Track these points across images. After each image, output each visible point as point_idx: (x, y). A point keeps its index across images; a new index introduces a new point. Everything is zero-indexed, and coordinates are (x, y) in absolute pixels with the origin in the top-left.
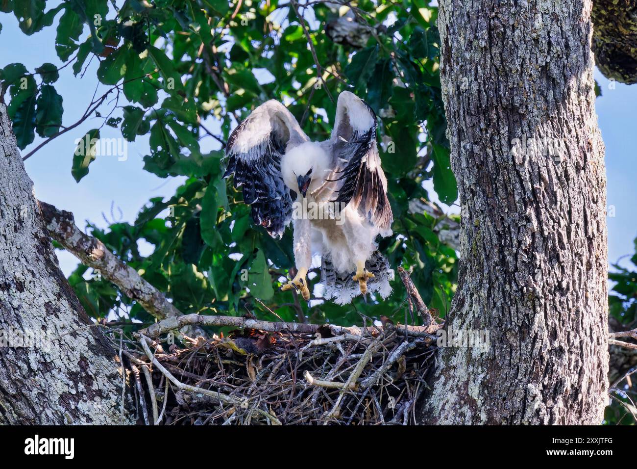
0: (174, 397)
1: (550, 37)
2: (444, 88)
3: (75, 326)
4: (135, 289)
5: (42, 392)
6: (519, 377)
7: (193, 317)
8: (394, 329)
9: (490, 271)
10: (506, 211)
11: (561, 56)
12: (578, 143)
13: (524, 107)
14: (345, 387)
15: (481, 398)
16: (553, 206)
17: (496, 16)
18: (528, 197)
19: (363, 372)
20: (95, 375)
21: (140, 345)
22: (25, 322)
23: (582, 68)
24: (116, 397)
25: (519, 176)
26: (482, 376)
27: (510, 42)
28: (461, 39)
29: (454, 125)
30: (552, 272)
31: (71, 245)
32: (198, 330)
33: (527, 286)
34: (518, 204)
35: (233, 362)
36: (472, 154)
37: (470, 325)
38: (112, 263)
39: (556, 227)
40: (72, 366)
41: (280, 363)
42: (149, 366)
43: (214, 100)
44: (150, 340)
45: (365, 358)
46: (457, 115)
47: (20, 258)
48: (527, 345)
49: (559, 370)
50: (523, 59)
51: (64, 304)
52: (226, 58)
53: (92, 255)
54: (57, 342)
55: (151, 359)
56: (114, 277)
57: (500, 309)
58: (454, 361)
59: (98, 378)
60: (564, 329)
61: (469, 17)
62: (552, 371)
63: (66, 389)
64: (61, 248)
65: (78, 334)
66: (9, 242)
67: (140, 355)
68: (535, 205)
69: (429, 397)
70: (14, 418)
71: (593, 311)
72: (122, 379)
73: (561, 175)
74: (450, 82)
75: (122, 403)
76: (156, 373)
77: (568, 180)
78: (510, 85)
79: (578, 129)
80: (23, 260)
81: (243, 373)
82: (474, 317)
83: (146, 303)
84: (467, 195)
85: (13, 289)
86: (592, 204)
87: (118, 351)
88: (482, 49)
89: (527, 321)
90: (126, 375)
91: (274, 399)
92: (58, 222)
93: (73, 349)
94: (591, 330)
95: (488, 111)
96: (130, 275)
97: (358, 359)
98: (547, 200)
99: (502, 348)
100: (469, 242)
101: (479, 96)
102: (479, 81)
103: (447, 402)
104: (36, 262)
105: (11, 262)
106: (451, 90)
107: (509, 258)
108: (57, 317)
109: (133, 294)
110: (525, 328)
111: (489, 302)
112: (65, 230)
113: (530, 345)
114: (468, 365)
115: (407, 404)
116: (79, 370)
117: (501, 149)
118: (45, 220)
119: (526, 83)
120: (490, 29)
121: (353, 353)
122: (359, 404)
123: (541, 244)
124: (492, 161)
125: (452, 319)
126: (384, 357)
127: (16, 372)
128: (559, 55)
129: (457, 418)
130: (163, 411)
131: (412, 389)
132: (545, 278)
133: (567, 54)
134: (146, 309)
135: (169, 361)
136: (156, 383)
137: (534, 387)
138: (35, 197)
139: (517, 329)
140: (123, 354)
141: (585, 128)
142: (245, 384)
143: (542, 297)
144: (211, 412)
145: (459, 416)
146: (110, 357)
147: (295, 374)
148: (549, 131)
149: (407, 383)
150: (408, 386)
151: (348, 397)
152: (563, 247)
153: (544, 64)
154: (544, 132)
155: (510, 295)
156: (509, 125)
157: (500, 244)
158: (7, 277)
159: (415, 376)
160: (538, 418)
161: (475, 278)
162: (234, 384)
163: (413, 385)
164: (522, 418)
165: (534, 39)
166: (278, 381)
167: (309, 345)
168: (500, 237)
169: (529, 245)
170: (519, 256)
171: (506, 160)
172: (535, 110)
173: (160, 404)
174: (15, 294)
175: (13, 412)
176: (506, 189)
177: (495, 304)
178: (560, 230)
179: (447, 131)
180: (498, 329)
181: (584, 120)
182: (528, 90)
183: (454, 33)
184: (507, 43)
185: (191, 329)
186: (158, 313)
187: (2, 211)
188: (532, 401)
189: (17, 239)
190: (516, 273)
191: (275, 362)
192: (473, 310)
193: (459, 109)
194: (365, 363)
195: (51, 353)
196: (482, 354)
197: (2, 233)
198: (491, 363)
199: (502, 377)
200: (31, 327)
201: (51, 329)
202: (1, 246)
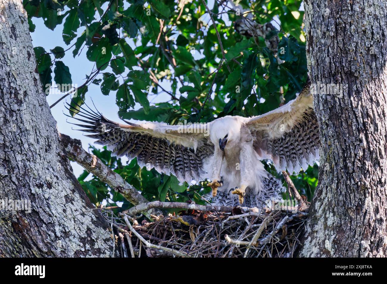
0: (145, 252)
1: (373, 29)
2: (308, 61)
3: (84, 210)
4: (120, 187)
5: (64, 250)
6: (356, 237)
7: (156, 203)
9: (338, 172)
10: (347, 136)
11: (380, 41)
13: (358, 72)
14: (250, 244)
15: (333, 250)
16: (376, 133)
17: (340, 17)
18: (361, 127)
19: (261, 235)
20: (96, 239)
21: (124, 220)
22: (52, 207)
24: (109, 253)
25: (355, 114)
26: (334, 236)
27: (349, 33)
28: (319, 31)
30: (376, 173)
31: (80, 160)
32: (159, 211)
33: (360, 181)
34: (354, 132)
35: (181, 230)
36: (326, 101)
37: (326, 206)
38: (106, 171)
39: (378, 145)
40: (82, 234)
41: (210, 230)
42: (129, 233)
43: (168, 70)
44: (130, 217)
45: (262, 226)
46: (317, 78)
47: (49, 168)
48: (361, 217)
49: (380, 232)
50: (357, 43)
51: (77, 196)
52: (174, 44)
53: (93, 166)
54: (72, 219)
55: (131, 229)
56: (106, 180)
57: (344, 196)
58: (317, 228)
59: (98, 241)
60: (383, 207)
61: (323, 17)
62: (376, 233)
63: (78, 248)
64: (73, 161)
65: (85, 214)
66: (42, 158)
67: (124, 227)
68: (365, 132)
69: (301, 250)
72: (113, 242)
73: (380, 113)
74: (312, 58)
75: (113, 256)
76: (134, 238)
77: (384, 116)
78: (349, 59)
80: (51, 170)
81: (187, 237)
82: (328, 200)
83: (128, 194)
84: (323, 126)
85: (45, 187)
87: (110, 224)
88: (331, 37)
89: (360, 203)
90: (115, 239)
91: (206, 252)
92: (71, 146)
93: (82, 223)
95: (335, 75)
96: (117, 178)
97: (258, 227)
98: (372, 129)
99: (346, 219)
100: (325, 155)
101: (330, 66)
102: (330, 57)
103: (312, 253)
104: (58, 171)
106: (313, 63)
107: (349, 165)
108: (73, 204)
109: (119, 190)
110: (360, 207)
111: (337, 191)
112: (76, 151)
113: (363, 217)
114: (325, 230)
115: (288, 255)
116: (86, 236)
117: (344, 98)
118: (64, 145)
119: (359, 58)
120: (336, 25)
121: (254, 223)
122: (258, 255)
123: (369, 156)
124: (339, 106)
125: (315, 202)
126: (274, 226)
127: (47, 238)
128: (378, 40)
131: (291, 245)
132: (371, 176)
133: (383, 39)
134: (126, 199)
135: (142, 230)
136: (134, 244)
137: (365, 243)
138: (58, 130)
139: (355, 207)
140: (113, 226)
142: (188, 244)
143: (369, 188)
146: (105, 228)
147: (220, 237)
148: (373, 87)
149: (288, 241)
150: (288, 243)
151: (252, 250)
152: (382, 157)
153: (369, 46)
154: (370, 87)
155: (350, 187)
156: (348, 83)
157: (344, 156)
158: (41, 180)
159: (292, 237)
161: (329, 177)
162: (182, 244)
163: (292, 242)
165: (363, 31)
166: (209, 241)
167: (228, 219)
168: (344, 152)
169: (361, 156)
170: (355, 163)
171: (347, 104)
172: (364, 74)
173: (136, 256)
174: (46, 190)
176: (347, 122)
177: (341, 192)
178: (380, 147)
180: (343, 207)
182: (360, 62)
183: (314, 28)
184: (347, 33)
185: (154, 210)
186: (134, 201)
187: (38, 139)
188: (364, 251)
189: (47, 157)
190: (354, 174)
191: (207, 230)
192: (328, 196)
193: (318, 74)
194: (262, 230)
195: (69, 226)
196: (333, 223)
197: (38, 153)
198: (339, 229)
199: (346, 237)
200: (56, 210)
201: (69, 212)
202: (37, 161)
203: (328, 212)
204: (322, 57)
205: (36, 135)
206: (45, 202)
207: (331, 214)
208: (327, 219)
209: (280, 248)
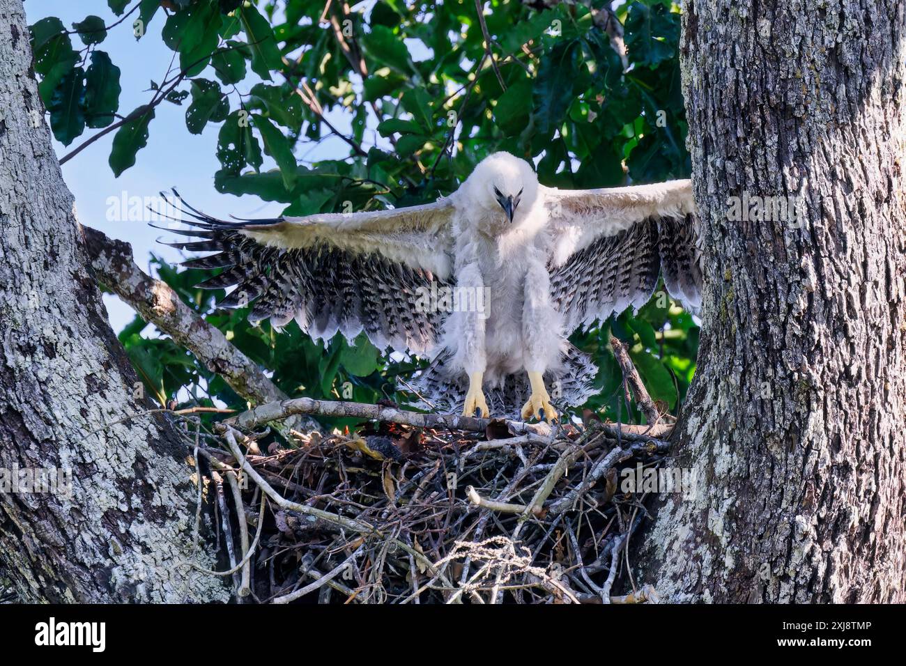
0: (274, 520)
1: (842, 6)
2: (684, 76)
3: (130, 411)
4: (219, 359)
5: (77, 507)
6: (784, 505)
7: (304, 402)
8: (601, 429)
9: (745, 347)
10: (772, 259)
11: (858, 35)
12: (880, 163)
13: (802, 107)
14: (526, 512)
15: (727, 534)
16: (841, 255)
18: (805, 241)
19: (553, 491)
20: (158, 484)
21: (225, 441)
22: (55, 402)
23: (889, 53)
24: (187, 518)
26: (729, 501)
27: (785, 12)
28: (712, 5)
29: (699, 131)
30: (837, 352)
31: (127, 292)
32: (311, 423)
33: (798, 371)
34: (788, 251)
36: (723, 174)
37: (714, 427)
38: (187, 320)
39: (844, 286)
40: (123, 469)
41: (431, 474)
42: (237, 472)
43: (346, 83)
44: (239, 434)
45: (557, 469)
46: (703, 117)
47: (51, 308)
48: (796, 458)
49: (843, 496)
50: (803, 38)
51: (115, 377)
52: (364, 21)
53: (158, 308)
54: (102, 434)
55: (241, 463)
56: (189, 341)
57: (759, 404)
59: (161, 488)
60: (851, 436)
62: (832, 498)
63: (113, 504)
64: (111, 293)
65: (133, 423)
66: (35, 284)
67: (225, 456)
68: (813, 253)
69: (649, 531)
70: (34, 545)
71: (896, 410)
72: (197, 491)
73: (854, 209)
74: (695, 68)
75: (196, 527)
77: (863, 216)
78: (783, 75)
79: (880, 142)
80: (56, 312)
81: (376, 487)
82: (719, 414)
83: (237, 379)
84: (714, 234)
85: (40, 354)
86: (898, 253)
87: (192, 450)
88: (742, 20)
89: (797, 424)
90: (203, 486)
91: (420, 526)
92: (108, 257)
93: (125, 445)
94: (892, 438)
95: (748, 111)
96: (213, 338)
97: (548, 471)
98: (832, 245)
99: (760, 462)
100: (715, 304)
101: (736, 90)
102: (737, 67)
103: (677, 538)
104: (73, 315)
105: (38, 314)
106: (695, 80)
107: (774, 330)
108: (104, 396)
109: (217, 366)
110: (794, 433)
111: (742, 393)
112: (119, 269)
113: (801, 458)
114: (709, 484)
115: (617, 541)
116: (133, 475)
117: (767, 169)
118: (89, 253)
119: (806, 73)
121: (539, 462)
122: (546, 538)
123: (822, 310)
124: (753, 186)
125: (687, 417)
126: (585, 470)
128: (855, 33)
129: (690, 563)
130: (256, 540)
131: (625, 518)
132: (825, 360)
133: (867, 31)
134: (234, 389)
135: (268, 467)
136: (247, 500)
137: (804, 521)
138: (76, 218)
139: (782, 434)
140: (199, 454)
141: (891, 142)
142: (378, 503)
143: (820, 389)
144: (327, 544)
145: (693, 561)
146: (180, 457)
147: (454, 491)
148: (838, 144)
149: (617, 508)
150: (619, 513)
151: (531, 527)
152: (853, 316)
153: (833, 45)
154: (830, 145)
155: (774, 384)
156: (779, 133)
157: (762, 308)
158: (31, 335)
159: (630, 498)
160: (810, 566)
161: (723, 358)
162: (363, 503)
163: (627, 512)
164: (787, 565)
165: (819, 9)
166: (427, 500)
167: (476, 448)
168: (761, 297)
169: (804, 311)
170: (788, 326)
171: (773, 184)
172: (817, 112)
173: (252, 530)
174: (42, 361)
175: (33, 535)
176: (773, 227)
177: (751, 395)
178: (850, 290)
179: (688, 139)
180: (755, 433)
181: (890, 129)
182: (808, 83)
184: (781, 12)
185: (300, 420)
186: (252, 395)
187: (27, 238)
188: (801, 541)
189: (47, 280)
190: (783, 352)
191: (424, 472)
192: (719, 404)
193: (707, 107)
194: (556, 479)
195: (92, 449)
196: (730, 470)
197: (26, 270)
198: (742, 484)
199: (759, 505)
200: (65, 410)
201: (93, 414)
202: (24, 289)
203: (718, 441)
204: (718, 68)
205: (24, 228)
206: (38, 390)
207: (726, 448)
208: (715, 458)
209: (599, 524)
